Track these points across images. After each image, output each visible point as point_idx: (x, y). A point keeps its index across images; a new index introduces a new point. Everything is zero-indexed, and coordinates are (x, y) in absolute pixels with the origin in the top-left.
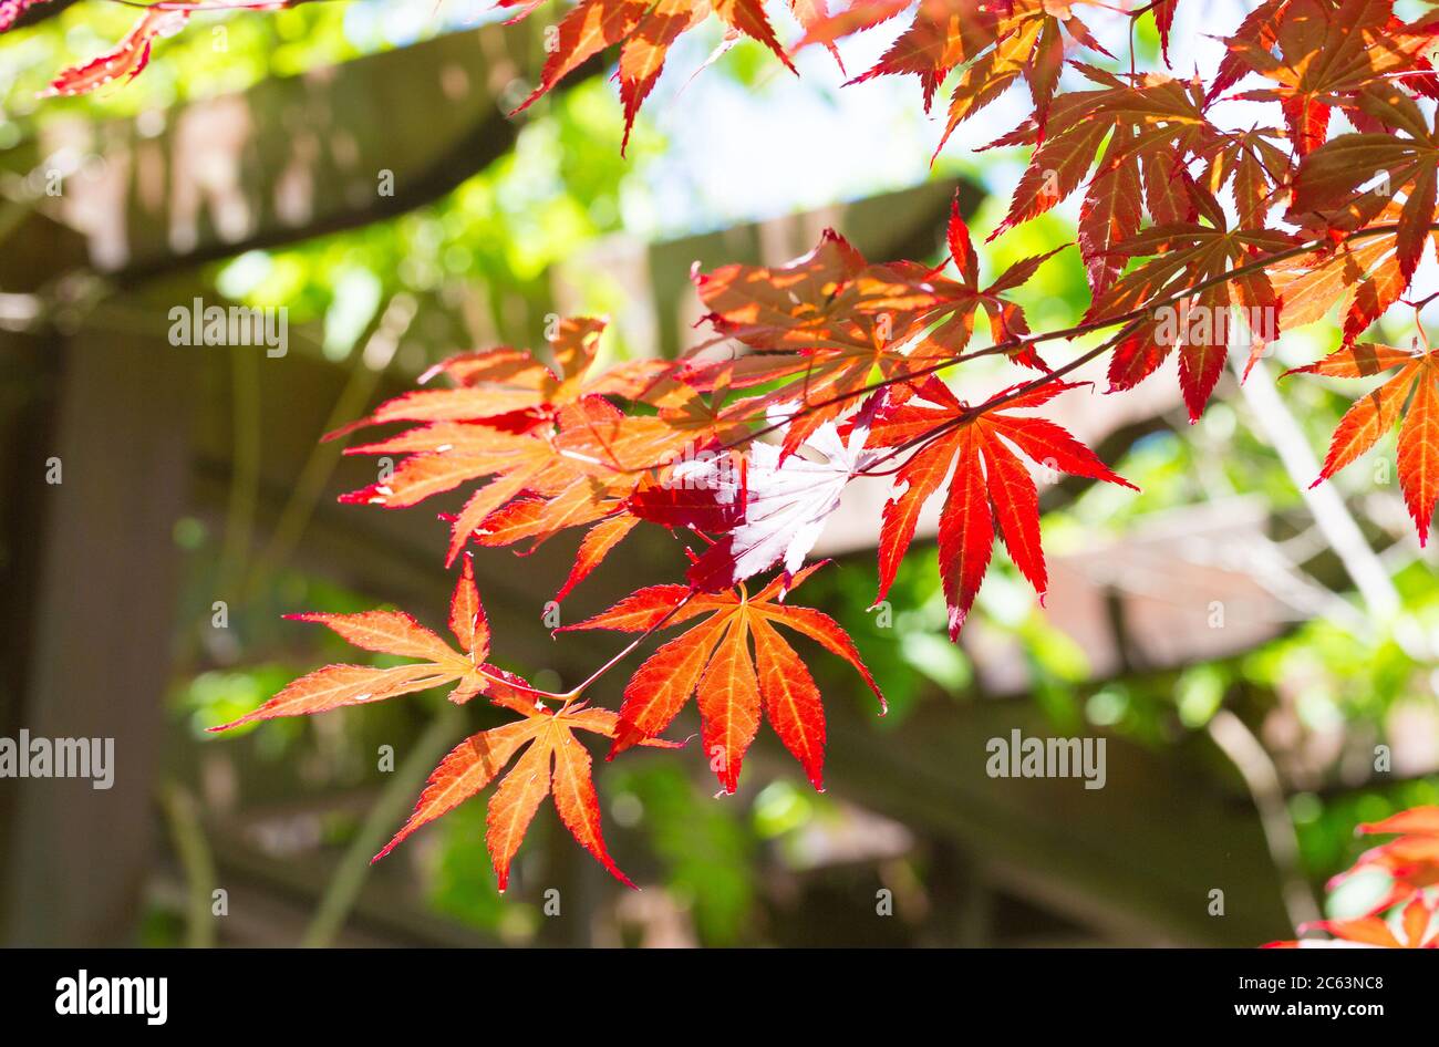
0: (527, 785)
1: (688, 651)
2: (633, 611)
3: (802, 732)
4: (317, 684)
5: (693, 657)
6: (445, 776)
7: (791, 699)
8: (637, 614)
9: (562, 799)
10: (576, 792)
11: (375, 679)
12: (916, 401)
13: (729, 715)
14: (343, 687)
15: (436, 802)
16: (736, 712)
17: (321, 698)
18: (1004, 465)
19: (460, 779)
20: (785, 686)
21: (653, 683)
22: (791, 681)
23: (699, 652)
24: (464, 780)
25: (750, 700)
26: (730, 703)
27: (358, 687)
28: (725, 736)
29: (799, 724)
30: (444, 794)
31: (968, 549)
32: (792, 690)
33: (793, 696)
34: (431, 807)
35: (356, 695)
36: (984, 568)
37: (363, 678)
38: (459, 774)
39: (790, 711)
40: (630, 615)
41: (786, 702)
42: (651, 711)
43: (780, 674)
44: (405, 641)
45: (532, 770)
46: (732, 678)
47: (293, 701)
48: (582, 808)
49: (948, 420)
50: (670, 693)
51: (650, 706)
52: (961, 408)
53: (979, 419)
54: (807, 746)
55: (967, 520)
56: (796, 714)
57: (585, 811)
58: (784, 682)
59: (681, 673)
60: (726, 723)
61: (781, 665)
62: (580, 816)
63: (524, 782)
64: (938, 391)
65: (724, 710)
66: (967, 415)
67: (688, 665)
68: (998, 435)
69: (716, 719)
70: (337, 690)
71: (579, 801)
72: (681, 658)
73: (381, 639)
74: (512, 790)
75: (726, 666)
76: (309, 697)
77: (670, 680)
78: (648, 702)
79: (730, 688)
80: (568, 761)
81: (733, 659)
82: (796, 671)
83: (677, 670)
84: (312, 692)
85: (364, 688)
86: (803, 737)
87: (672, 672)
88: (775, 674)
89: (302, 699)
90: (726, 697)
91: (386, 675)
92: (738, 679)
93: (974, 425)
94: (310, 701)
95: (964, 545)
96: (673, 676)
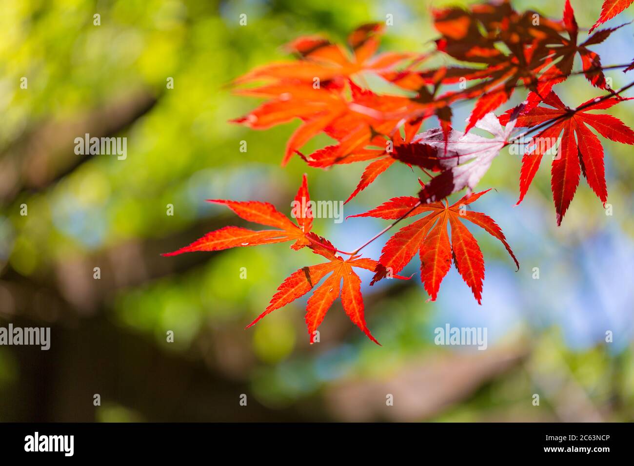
0: (328, 294)
1: (416, 231)
2: (388, 209)
3: (473, 274)
4: (220, 236)
5: (419, 234)
6: (286, 288)
7: (468, 258)
8: (391, 210)
9: (345, 301)
10: (353, 297)
11: (252, 236)
12: (542, 105)
13: (435, 263)
14: (235, 238)
15: (280, 300)
16: (439, 261)
17: (222, 243)
18: (587, 138)
19: (293, 289)
20: (465, 251)
21: (397, 247)
22: (468, 248)
23: (422, 231)
24: (296, 290)
25: (447, 256)
26: (436, 257)
27: (242, 239)
28: (433, 273)
29: (471, 270)
30: (285, 296)
31: (567, 178)
32: (469, 253)
33: (469, 256)
34: (278, 302)
35: (241, 243)
36: (576, 188)
37: (245, 235)
38: (293, 287)
39: (467, 263)
40: (387, 211)
41: (465, 259)
42: (394, 261)
43: (463, 245)
44: (268, 217)
45: (331, 286)
46: (438, 245)
47: (208, 244)
48: (355, 305)
49: (559, 115)
50: (405, 252)
51: (394, 258)
52: (566, 110)
53: (575, 116)
54: (475, 282)
55: (567, 164)
56: (470, 265)
57: (357, 306)
58: (465, 248)
59: (411, 242)
60: (434, 267)
61: (464, 240)
62: (354, 308)
63: (326, 292)
64: (554, 99)
65: (433, 260)
66: (569, 113)
67: (415, 238)
68: (584, 123)
69: (428, 264)
70: (231, 239)
71: (354, 302)
72: (412, 235)
73: (256, 215)
74: (320, 295)
75: (435, 239)
76: (216, 242)
77: (406, 245)
78: (394, 256)
79: (437, 250)
80: (349, 282)
81: (439, 236)
82: (471, 244)
83: (410, 240)
84: (218, 239)
85: (245, 240)
86: (473, 277)
87: (407, 241)
88: (461, 244)
89: (213, 243)
90: (434, 255)
91: (257, 234)
92: (441, 246)
93: (572, 119)
94: (216, 244)
95: (565, 176)
96: (407, 243)
